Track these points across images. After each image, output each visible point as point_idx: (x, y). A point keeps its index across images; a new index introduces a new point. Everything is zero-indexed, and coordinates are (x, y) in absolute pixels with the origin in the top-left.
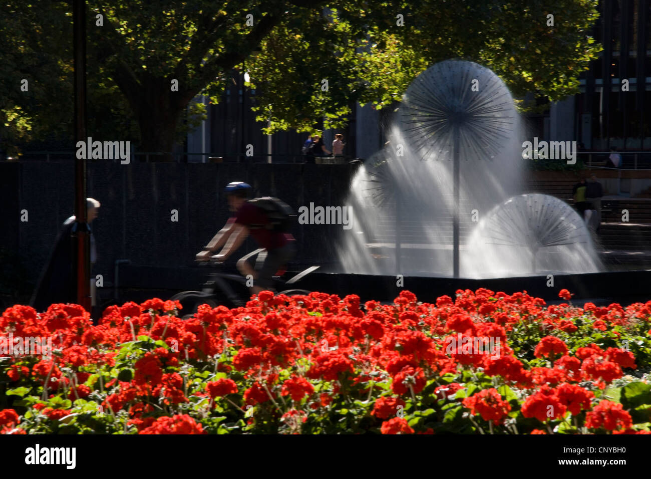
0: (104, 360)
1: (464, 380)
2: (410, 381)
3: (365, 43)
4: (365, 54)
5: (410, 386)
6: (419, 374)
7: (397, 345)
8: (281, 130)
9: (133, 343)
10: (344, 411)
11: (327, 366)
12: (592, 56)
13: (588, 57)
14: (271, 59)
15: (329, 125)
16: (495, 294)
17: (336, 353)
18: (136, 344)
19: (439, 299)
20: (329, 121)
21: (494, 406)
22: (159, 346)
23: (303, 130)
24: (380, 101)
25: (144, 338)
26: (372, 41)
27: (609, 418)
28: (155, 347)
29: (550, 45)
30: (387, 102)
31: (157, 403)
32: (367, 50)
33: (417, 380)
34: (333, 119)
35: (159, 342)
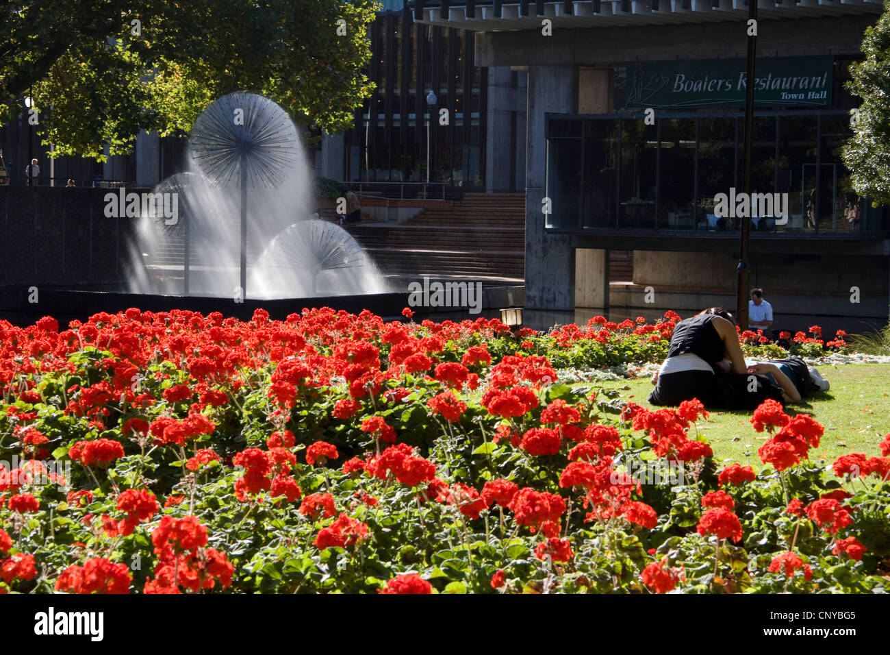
0: (66, 368)
1: (407, 385)
2: (369, 385)
3: (150, 73)
4: (150, 83)
5: (370, 389)
6: (377, 380)
7: (350, 354)
8: (67, 155)
9: (81, 353)
10: (305, 413)
11: (289, 373)
12: (366, 93)
13: (363, 93)
14: (57, 85)
15: (115, 151)
16: (337, 312)
17: (294, 361)
18: (84, 354)
19: (289, 316)
20: (115, 147)
21: (452, 406)
22: (106, 356)
23: (88, 156)
24: (164, 129)
25: (92, 349)
26: (157, 71)
27: (562, 414)
28: (103, 357)
29: (329, 80)
30: (171, 129)
31: (117, 406)
32: (152, 79)
33: (376, 385)
34: (119, 145)
35: (106, 352)
